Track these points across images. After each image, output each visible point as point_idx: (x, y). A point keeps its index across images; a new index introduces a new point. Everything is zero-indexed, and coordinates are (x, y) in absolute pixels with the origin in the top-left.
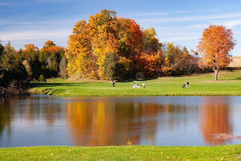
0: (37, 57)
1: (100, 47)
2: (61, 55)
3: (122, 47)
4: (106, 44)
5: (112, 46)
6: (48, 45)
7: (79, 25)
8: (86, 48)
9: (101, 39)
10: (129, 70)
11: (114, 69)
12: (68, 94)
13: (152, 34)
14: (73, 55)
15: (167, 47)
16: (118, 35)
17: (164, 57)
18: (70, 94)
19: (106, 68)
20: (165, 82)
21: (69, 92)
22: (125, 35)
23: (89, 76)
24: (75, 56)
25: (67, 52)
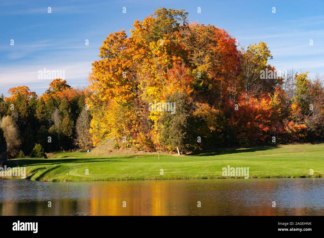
0: (31, 110)
1: (156, 84)
2: (80, 106)
3: (201, 84)
4: (167, 79)
5: (179, 82)
6: (55, 88)
7: (112, 40)
8: (127, 86)
9: (158, 68)
10: (216, 130)
11: (184, 127)
12: (73, 177)
13: (262, 55)
14: (102, 102)
15: (295, 82)
16: (192, 60)
17: (288, 102)
18: (79, 175)
19: (168, 126)
20: (293, 154)
21: (78, 172)
22: (207, 58)
23: (133, 144)
24: (104, 104)
25: (89, 97)
